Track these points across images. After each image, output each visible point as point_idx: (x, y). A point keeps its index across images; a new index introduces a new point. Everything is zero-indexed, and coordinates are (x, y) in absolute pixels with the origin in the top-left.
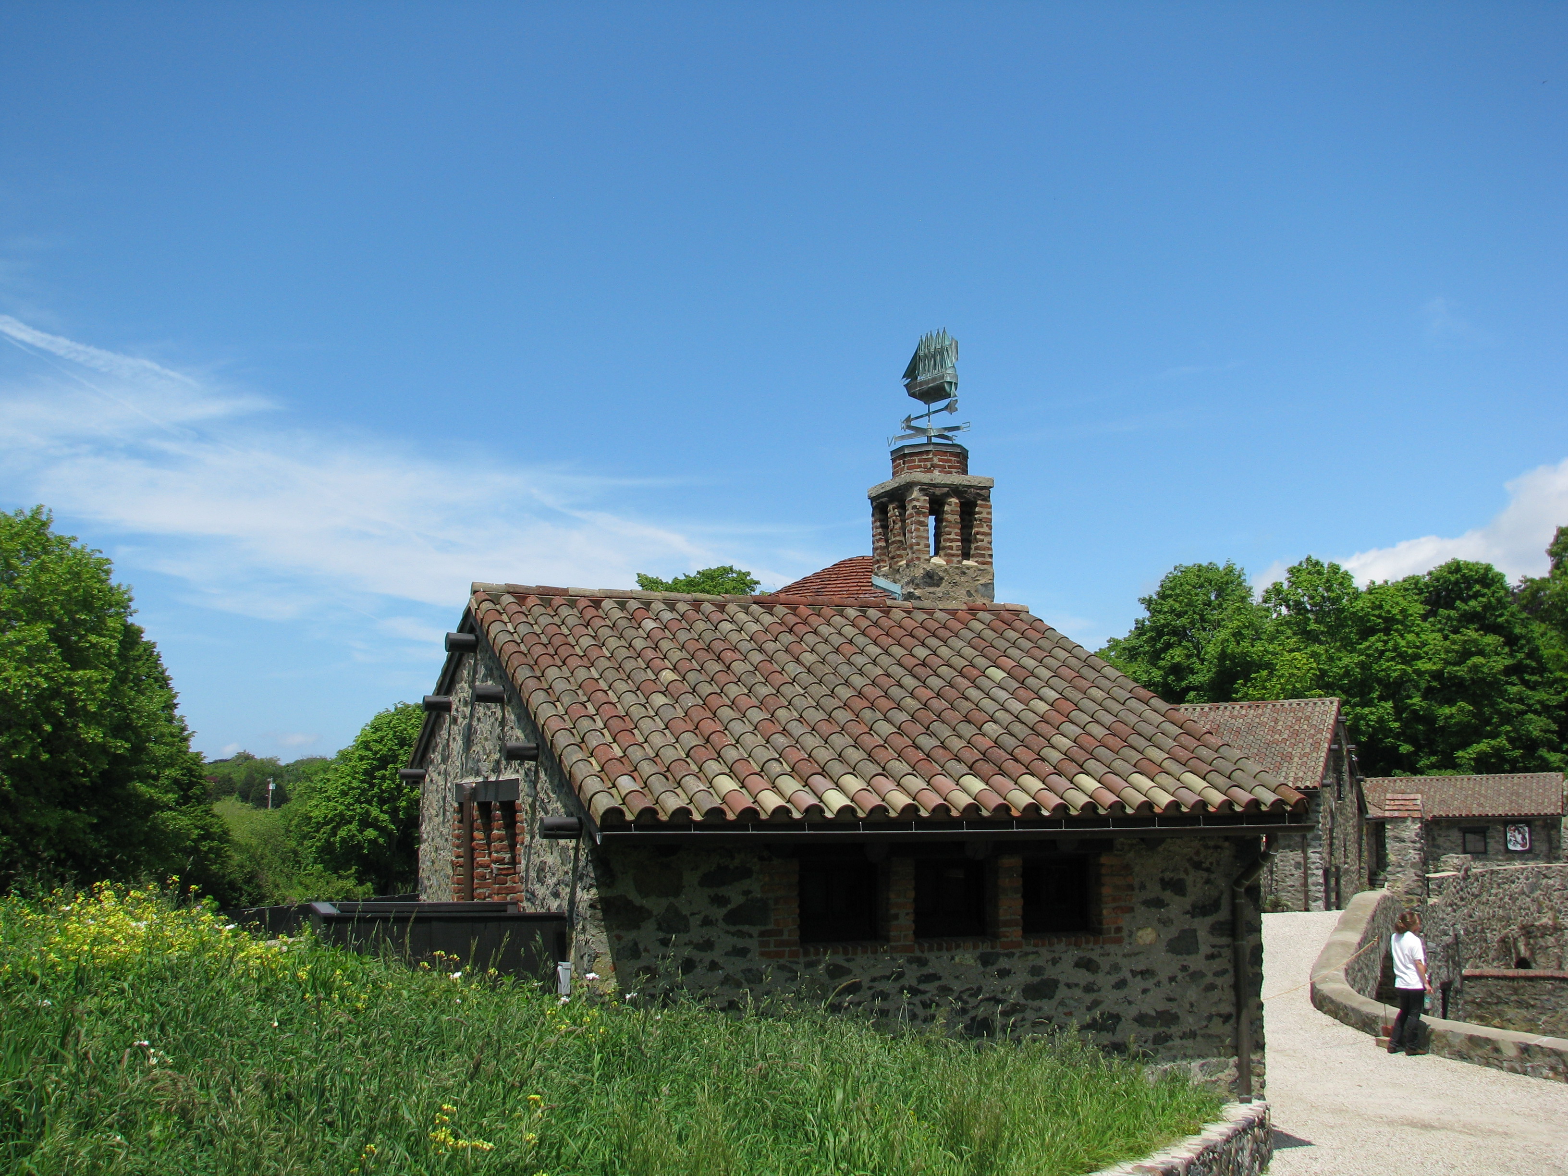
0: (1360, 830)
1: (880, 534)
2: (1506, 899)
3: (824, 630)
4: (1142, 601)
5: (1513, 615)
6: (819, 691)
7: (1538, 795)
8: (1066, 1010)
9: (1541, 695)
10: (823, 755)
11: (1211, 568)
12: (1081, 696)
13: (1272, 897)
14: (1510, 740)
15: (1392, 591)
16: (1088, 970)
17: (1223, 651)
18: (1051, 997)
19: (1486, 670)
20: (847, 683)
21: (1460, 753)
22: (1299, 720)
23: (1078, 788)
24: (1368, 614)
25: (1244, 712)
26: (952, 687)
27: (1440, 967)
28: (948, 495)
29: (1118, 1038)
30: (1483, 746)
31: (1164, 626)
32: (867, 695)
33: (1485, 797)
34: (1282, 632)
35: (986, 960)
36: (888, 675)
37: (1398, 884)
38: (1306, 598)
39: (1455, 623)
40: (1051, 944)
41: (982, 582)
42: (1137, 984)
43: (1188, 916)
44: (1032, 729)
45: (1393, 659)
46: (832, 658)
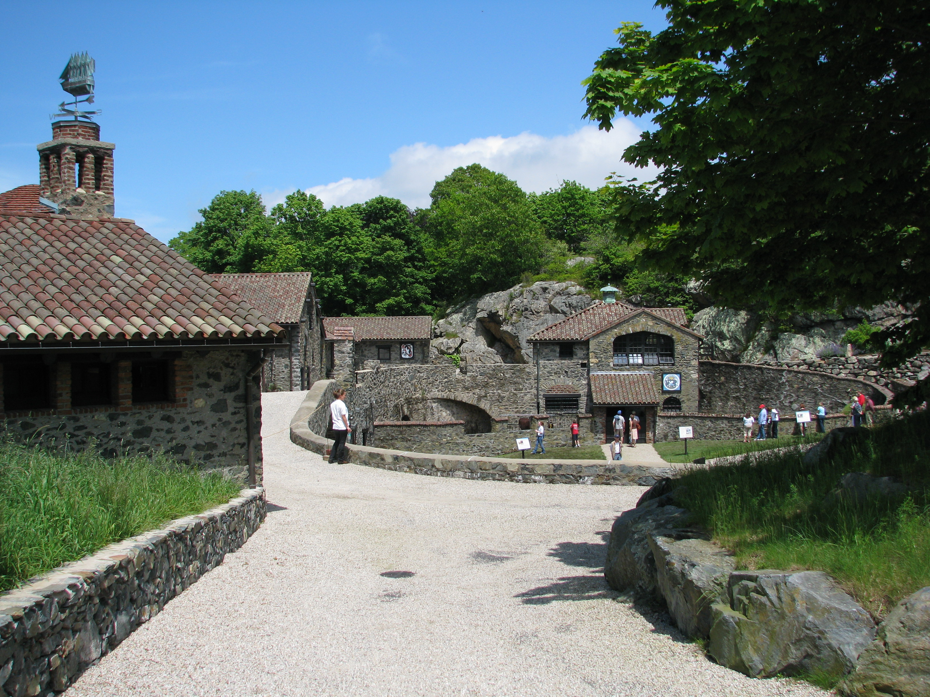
0: (322, 347)
1: (45, 172)
2: (398, 384)
3: (13, 230)
4: (201, 211)
5: (410, 228)
6: (12, 267)
7: (418, 328)
8: (156, 443)
9: (423, 273)
10: (16, 304)
11: (242, 194)
12: (165, 273)
13: (271, 384)
14: (405, 298)
15: (345, 212)
16: (168, 422)
17: (247, 243)
18: (149, 437)
19: (394, 259)
20: (28, 263)
21: (378, 305)
22: (289, 284)
23: (163, 324)
24: (331, 225)
25: (258, 279)
26: (91, 266)
27: (362, 421)
28: (87, 152)
29: (185, 457)
30: (391, 301)
31: (213, 227)
32: (41, 270)
33: (391, 329)
34: (282, 233)
35: (112, 418)
36: (53, 259)
37: (340, 376)
38: (296, 214)
39: (379, 232)
40: (148, 408)
41: (107, 204)
42: (195, 429)
43: (222, 392)
44: (137, 291)
45: (344, 251)
46: (18, 247)
